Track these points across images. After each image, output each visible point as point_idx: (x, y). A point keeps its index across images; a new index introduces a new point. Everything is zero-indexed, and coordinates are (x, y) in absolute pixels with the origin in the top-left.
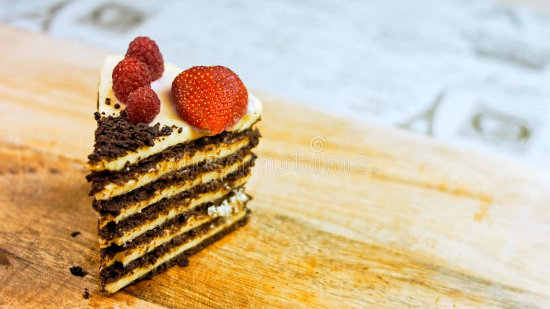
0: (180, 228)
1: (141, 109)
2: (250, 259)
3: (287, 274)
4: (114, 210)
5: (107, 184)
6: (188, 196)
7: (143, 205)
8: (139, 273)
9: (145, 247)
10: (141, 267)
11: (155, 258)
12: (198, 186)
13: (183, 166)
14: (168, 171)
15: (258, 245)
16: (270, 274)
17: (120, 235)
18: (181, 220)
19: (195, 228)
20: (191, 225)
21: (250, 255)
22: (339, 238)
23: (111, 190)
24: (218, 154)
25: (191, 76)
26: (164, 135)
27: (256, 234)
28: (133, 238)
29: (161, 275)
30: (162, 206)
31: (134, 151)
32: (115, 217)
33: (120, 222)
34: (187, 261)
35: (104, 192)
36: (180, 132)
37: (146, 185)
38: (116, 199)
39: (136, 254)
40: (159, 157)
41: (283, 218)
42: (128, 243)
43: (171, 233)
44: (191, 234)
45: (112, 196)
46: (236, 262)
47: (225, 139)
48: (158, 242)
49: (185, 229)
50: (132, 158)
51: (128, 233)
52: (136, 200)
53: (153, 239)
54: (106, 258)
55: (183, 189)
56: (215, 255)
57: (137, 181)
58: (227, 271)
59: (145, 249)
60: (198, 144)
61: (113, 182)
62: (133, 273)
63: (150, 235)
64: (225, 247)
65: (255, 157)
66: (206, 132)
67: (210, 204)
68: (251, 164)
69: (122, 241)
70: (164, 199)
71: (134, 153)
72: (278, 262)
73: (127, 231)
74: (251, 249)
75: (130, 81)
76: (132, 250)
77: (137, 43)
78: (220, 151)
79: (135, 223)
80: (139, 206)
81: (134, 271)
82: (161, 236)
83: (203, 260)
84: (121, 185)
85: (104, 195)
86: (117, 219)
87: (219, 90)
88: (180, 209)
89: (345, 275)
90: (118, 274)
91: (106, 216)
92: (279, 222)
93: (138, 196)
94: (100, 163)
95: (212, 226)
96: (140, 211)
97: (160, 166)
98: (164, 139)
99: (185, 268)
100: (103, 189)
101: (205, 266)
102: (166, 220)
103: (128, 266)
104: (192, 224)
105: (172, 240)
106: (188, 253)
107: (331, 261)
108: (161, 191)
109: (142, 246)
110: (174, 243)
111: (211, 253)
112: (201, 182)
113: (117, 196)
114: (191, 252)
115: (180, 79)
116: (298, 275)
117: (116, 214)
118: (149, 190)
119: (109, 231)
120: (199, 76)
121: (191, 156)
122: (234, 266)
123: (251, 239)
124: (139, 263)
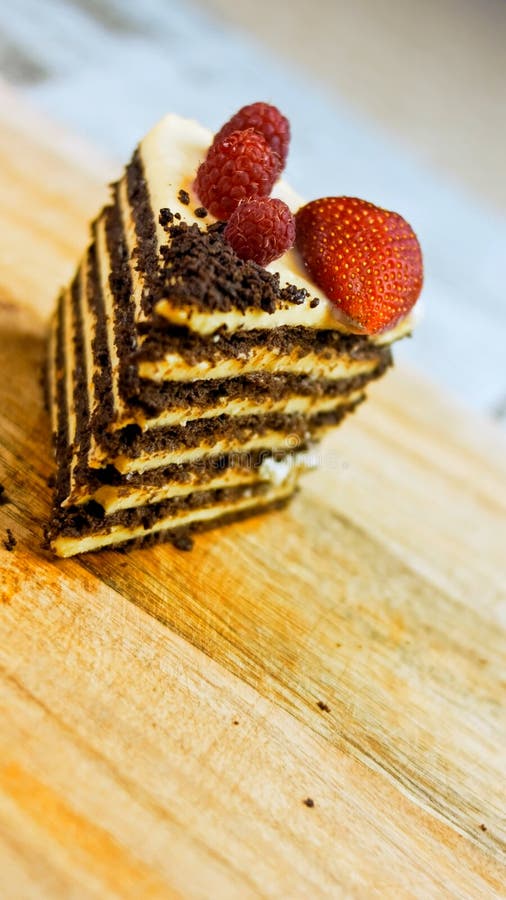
0: (212, 477)
1: (264, 236)
2: (295, 578)
3: (358, 628)
4: (155, 405)
5: (172, 352)
6: (252, 426)
7: (194, 413)
8: (118, 535)
9: (152, 492)
10: (126, 527)
11: (154, 519)
12: (275, 415)
13: (282, 369)
14: (259, 368)
15: (306, 555)
16: (330, 616)
17: (134, 457)
18: (221, 464)
19: (229, 488)
20: (227, 480)
21: (294, 569)
22: (437, 592)
23: (171, 367)
24: (331, 369)
25: (350, 212)
26: (290, 301)
27: (301, 532)
28: (146, 468)
29: (144, 552)
30: (217, 428)
31: (241, 309)
32: (148, 418)
33: (148, 432)
34: (191, 543)
35: (160, 365)
36: (313, 304)
37: (218, 380)
38: (167, 386)
39: (134, 499)
40: (262, 337)
41: (345, 522)
42: (136, 474)
43: (198, 483)
44: (217, 496)
45: (165, 378)
46: (274, 574)
47: (356, 348)
48: (173, 490)
49: (217, 483)
50: (232, 320)
51: (148, 456)
52: (190, 401)
53: (168, 483)
54: (83, 488)
55: (255, 411)
56: (235, 549)
57: (213, 366)
58: (256, 584)
59: (149, 496)
60: (319, 340)
61: (181, 354)
62: (109, 532)
63: (170, 473)
64: (252, 539)
65: (363, 398)
66: (354, 323)
67: (269, 453)
68: (351, 408)
69: (129, 467)
70: (223, 417)
71: (239, 314)
72: (343, 600)
73: (149, 452)
74: (294, 557)
75: (247, 176)
76: (132, 490)
77: (262, 113)
78: (336, 365)
79: (164, 442)
80: (189, 414)
81: (113, 529)
82: (182, 482)
83: (216, 550)
84: (190, 364)
85: (157, 371)
86: (147, 425)
87: (395, 257)
88: (231, 444)
89: (452, 664)
90: (89, 526)
91: (134, 410)
92: (336, 526)
93: (197, 395)
94: (187, 308)
95: (248, 494)
96: (184, 424)
97: (255, 355)
98: (287, 308)
99: (185, 554)
100: (162, 358)
101: (218, 562)
102: (205, 455)
103: (111, 517)
104: (230, 479)
105: (190, 496)
106: (195, 527)
107: (428, 629)
108: (228, 400)
109: (149, 487)
110: (189, 502)
111: (227, 541)
112: (283, 409)
113: (172, 381)
114: (201, 528)
115: (326, 209)
116: (375, 635)
117: (152, 413)
118: (216, 390)
119: (122, 440)
120: (363, 217)
121: (300, 356)
122: (269, 580)
123: (293, 541)
124: (128, 517)
